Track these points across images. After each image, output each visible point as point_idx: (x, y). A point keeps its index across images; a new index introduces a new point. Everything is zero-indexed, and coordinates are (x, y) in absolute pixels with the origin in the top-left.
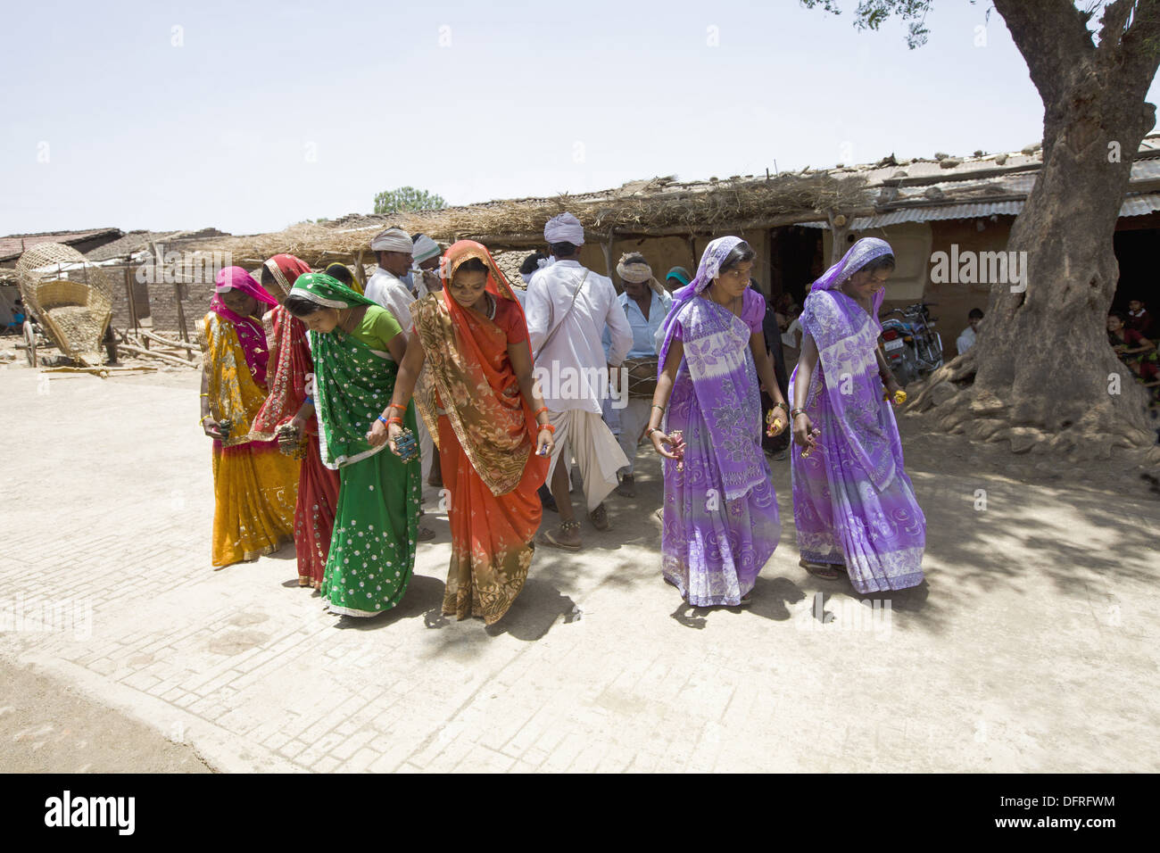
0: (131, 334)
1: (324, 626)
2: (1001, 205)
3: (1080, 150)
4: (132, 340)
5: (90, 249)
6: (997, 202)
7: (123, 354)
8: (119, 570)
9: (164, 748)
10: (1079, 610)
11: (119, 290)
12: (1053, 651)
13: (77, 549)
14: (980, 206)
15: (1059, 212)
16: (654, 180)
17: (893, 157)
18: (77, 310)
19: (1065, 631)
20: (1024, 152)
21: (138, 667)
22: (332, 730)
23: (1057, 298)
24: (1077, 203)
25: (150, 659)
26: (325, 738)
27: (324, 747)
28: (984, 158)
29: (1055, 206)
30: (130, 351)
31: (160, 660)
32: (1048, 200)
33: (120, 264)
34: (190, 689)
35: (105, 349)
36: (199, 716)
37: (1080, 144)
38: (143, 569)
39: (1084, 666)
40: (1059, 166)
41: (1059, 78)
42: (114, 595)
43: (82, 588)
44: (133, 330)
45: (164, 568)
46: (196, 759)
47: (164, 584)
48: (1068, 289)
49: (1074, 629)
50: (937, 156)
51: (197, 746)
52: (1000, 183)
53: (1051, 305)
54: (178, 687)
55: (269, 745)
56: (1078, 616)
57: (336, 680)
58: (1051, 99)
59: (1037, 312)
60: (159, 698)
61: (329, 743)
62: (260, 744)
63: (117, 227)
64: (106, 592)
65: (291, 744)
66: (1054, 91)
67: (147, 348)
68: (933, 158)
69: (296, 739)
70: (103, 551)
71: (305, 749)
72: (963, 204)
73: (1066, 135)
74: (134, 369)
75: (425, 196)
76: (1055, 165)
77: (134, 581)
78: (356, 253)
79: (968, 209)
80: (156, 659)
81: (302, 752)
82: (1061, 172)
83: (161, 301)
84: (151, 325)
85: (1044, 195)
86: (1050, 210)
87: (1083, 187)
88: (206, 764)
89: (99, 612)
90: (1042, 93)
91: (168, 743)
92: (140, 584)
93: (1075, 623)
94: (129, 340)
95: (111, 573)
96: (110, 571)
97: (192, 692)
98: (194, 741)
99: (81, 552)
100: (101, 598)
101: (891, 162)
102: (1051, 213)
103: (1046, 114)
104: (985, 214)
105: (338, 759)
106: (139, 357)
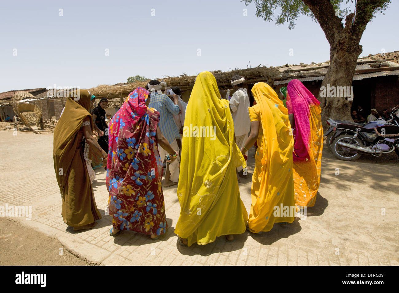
0: (49, 121)
1: (103, 203)
2: (319, 77)
3: (341, 59)
4: (49, 123)
5: (36, 95)
6: (318, 76)
7: (46, 127)
8: (38, 188)
9: (48, 240)
10: (342, 193)
11: (45, 107)
12: (333, 205)
13: (25, 182)
14: (313, 77)
15: (335, 77)
16: (214, 71)
17: (287, 64)
18: (31, 113)
19: (337, 200)
20: (326, 62)
21: (41, 216)
22: (103, 233)
23: (335, 104)
24: (341, 74)
25: (46, 214)
26: (101, 236)
27: (100, 238)
28: (314, 64)
29: (334, 75)
30: (48, 126)
31: (49, 214)
32: (332, 74)
33: (45, 99)
34: (58, 222)
35: (40, 125)
36: (60, 230)
37: (341, 56)
38: (46, 188)
39: (343, 209)
40: (335, 63)
41: (334, 37)
42: (36, 195)
43: (25, 194)
44: (49, 120)
45: (53, 187)
46: (58, 243)
47: (52, 192)
48: (339, 100)
49: (340, 199)
50: (300, 64)
51: (58, 239)
52: (319, 71)
53: (334, 105)
54: (54, 221)
55: (82, 238)
56: (341, 195)
57: (106, 219)
58: (332, 43)
59: (330, 108)
60: (47, 225)
61: (102, 237)
62: (79, 238)
63: (45, 88)
64: (33, 195)
65: (90, 238)
66: (333, 41)
67: (54, 125)
68: (299, 64)
69: (92, 236)
70: (33, 183)
71: (94, 239)
72: (308, 77)
73: (337, 54)
74: (49, 131)
75: (143, 78)
76: (334, 63)
77: (42, 191)
78: (120, 93)
79: (309, 78)
80: (47, 214)
81: (93, 240)
82: (336, 65)
83: (59, 110)
84: (55, 118)
85: (331, 72)
86: (333, 77)
87: (342, 70)
88: (61, 244)
89: (30, 200)
90: (330, 42)
91: (49, 238)
92: (44, 192)
93: (340, 197)
94: (48, 123)
95: (35, 189)
96: (35, 188)
97: (58, 223)
98: (58, 237)
99: (26, 183)
100: (31, 196)
101: (287, 66)
102: (333, 78)
103: (331, 48)
104: (315, 80)
105: (104, 242)
106: (51, 128)
